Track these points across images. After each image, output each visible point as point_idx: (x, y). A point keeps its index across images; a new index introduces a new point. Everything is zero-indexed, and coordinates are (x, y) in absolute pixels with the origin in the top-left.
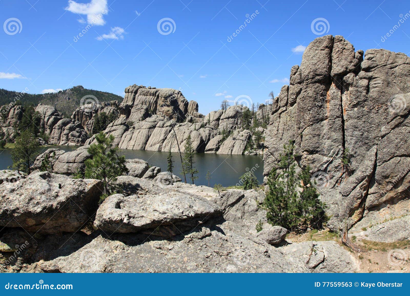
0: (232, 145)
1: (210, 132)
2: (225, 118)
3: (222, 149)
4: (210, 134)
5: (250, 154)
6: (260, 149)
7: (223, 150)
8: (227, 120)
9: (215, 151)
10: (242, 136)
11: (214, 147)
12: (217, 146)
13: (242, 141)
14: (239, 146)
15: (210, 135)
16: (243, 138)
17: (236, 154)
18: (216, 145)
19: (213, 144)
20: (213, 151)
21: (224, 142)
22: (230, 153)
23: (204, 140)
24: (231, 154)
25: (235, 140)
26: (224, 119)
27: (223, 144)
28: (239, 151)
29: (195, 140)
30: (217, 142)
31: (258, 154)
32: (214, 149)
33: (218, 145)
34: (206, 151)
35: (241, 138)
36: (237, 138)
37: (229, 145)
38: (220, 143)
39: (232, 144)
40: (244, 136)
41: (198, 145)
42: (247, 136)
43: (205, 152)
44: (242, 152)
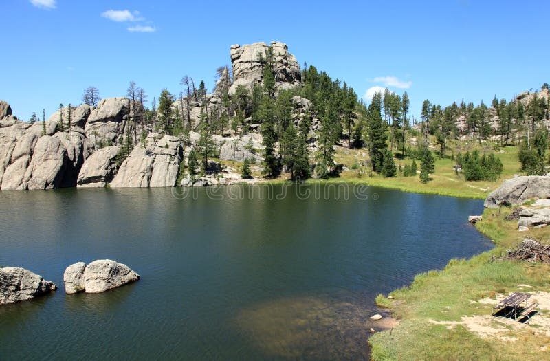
0: (149, 165)
1: (82, 141)
2: (99, 121)
3: (124, 177)
4: (82, 145)
5: (195, 185)
6: (210, 174)
7: (126, 178)
8: (101, 123)
9: (105, 181)
10: (167, 146)
11: (102, 172)
12: (109, 171)
13: (169, 157)
14: (166, 168)
15: (82, 149)
16: (170, 151)
17: (161, 184)
18: (107, 169)
19: (98, 167)
20: (101, 183)
21: (126, 161)
22: (145, 184)
23: (71, 157)
24: (149, 187)
25: (154, 156)
26: (97, 123)
27: (124, 164)
28: (167, 179)
29: (51, 157)
30: (107, 162)
31: (209, 183)
32: (101, 177)
33: (109, 167)
34: (82, 183)
35: (166, 151)
36: (155, 152)
37: (140, 167)
38: (113, 163)
39: (147, 164)
40: (170, 147)
41: (58, 168)
42: (177, 147)
43: (78, 186)
44: (174, 180)
